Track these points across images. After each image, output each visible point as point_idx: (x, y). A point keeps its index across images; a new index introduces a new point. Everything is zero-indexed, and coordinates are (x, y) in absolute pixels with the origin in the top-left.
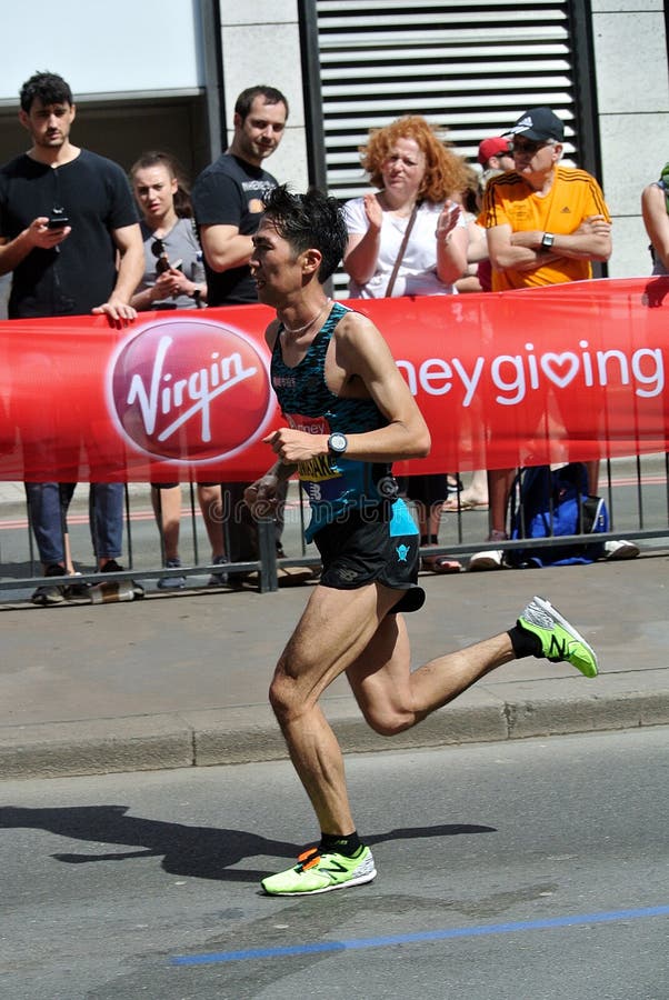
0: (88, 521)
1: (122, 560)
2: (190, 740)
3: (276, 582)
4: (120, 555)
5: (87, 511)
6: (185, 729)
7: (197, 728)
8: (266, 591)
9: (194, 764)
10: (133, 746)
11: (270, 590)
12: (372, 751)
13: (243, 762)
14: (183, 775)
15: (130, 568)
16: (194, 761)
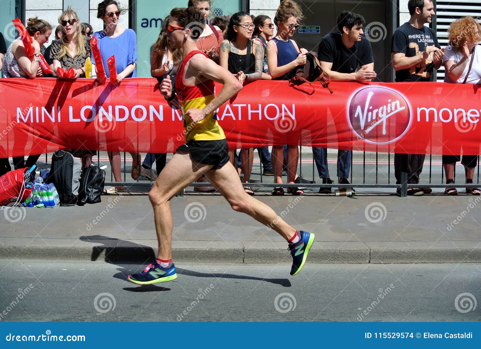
0: (337, 163)
1: (349, 180)
2: (369, 253)
3: (407, 193)
4: (348, 178)
5: (337, 159)
6: (367, 248)
7: (371, 248)
8: (402, 196)
9: (369, 262)
10: (346, 253)
11: (404, 196)
12: (438, 263)
13: (389, 263)
14: (365, 267)
15: (351, 182)
16: (370, 261)
